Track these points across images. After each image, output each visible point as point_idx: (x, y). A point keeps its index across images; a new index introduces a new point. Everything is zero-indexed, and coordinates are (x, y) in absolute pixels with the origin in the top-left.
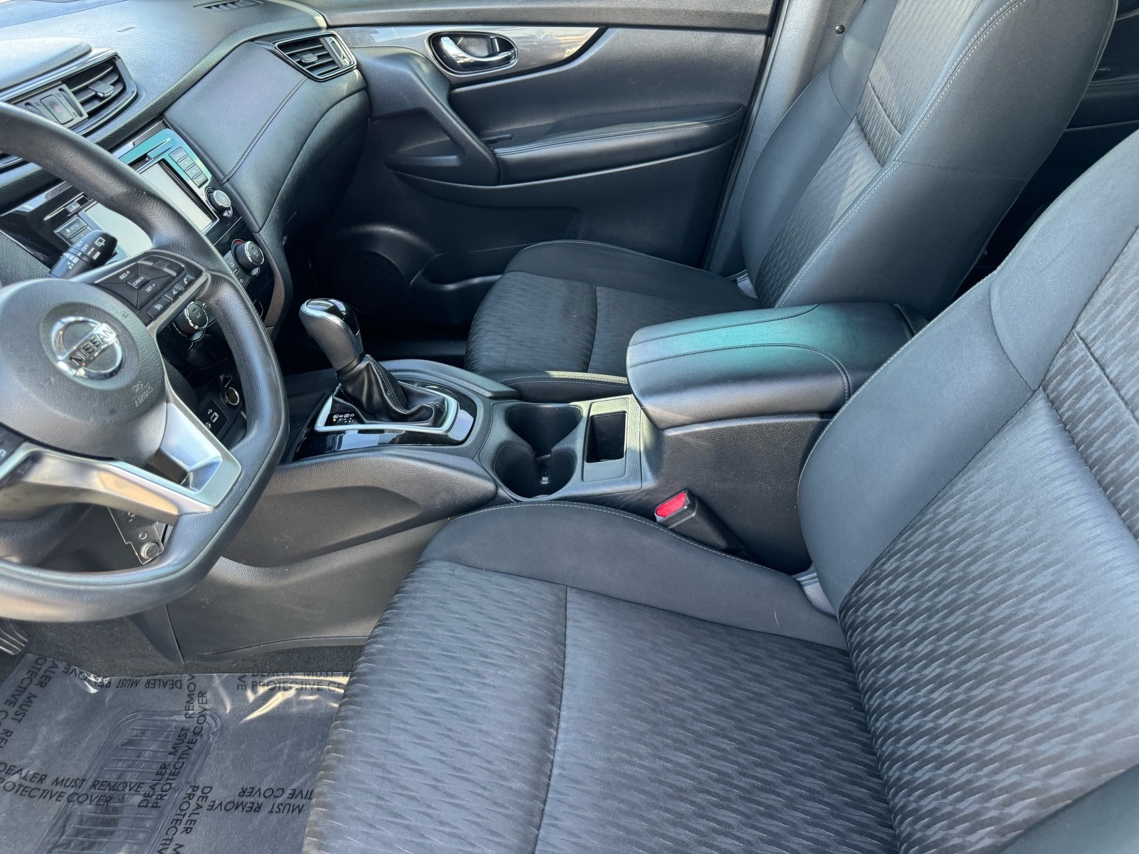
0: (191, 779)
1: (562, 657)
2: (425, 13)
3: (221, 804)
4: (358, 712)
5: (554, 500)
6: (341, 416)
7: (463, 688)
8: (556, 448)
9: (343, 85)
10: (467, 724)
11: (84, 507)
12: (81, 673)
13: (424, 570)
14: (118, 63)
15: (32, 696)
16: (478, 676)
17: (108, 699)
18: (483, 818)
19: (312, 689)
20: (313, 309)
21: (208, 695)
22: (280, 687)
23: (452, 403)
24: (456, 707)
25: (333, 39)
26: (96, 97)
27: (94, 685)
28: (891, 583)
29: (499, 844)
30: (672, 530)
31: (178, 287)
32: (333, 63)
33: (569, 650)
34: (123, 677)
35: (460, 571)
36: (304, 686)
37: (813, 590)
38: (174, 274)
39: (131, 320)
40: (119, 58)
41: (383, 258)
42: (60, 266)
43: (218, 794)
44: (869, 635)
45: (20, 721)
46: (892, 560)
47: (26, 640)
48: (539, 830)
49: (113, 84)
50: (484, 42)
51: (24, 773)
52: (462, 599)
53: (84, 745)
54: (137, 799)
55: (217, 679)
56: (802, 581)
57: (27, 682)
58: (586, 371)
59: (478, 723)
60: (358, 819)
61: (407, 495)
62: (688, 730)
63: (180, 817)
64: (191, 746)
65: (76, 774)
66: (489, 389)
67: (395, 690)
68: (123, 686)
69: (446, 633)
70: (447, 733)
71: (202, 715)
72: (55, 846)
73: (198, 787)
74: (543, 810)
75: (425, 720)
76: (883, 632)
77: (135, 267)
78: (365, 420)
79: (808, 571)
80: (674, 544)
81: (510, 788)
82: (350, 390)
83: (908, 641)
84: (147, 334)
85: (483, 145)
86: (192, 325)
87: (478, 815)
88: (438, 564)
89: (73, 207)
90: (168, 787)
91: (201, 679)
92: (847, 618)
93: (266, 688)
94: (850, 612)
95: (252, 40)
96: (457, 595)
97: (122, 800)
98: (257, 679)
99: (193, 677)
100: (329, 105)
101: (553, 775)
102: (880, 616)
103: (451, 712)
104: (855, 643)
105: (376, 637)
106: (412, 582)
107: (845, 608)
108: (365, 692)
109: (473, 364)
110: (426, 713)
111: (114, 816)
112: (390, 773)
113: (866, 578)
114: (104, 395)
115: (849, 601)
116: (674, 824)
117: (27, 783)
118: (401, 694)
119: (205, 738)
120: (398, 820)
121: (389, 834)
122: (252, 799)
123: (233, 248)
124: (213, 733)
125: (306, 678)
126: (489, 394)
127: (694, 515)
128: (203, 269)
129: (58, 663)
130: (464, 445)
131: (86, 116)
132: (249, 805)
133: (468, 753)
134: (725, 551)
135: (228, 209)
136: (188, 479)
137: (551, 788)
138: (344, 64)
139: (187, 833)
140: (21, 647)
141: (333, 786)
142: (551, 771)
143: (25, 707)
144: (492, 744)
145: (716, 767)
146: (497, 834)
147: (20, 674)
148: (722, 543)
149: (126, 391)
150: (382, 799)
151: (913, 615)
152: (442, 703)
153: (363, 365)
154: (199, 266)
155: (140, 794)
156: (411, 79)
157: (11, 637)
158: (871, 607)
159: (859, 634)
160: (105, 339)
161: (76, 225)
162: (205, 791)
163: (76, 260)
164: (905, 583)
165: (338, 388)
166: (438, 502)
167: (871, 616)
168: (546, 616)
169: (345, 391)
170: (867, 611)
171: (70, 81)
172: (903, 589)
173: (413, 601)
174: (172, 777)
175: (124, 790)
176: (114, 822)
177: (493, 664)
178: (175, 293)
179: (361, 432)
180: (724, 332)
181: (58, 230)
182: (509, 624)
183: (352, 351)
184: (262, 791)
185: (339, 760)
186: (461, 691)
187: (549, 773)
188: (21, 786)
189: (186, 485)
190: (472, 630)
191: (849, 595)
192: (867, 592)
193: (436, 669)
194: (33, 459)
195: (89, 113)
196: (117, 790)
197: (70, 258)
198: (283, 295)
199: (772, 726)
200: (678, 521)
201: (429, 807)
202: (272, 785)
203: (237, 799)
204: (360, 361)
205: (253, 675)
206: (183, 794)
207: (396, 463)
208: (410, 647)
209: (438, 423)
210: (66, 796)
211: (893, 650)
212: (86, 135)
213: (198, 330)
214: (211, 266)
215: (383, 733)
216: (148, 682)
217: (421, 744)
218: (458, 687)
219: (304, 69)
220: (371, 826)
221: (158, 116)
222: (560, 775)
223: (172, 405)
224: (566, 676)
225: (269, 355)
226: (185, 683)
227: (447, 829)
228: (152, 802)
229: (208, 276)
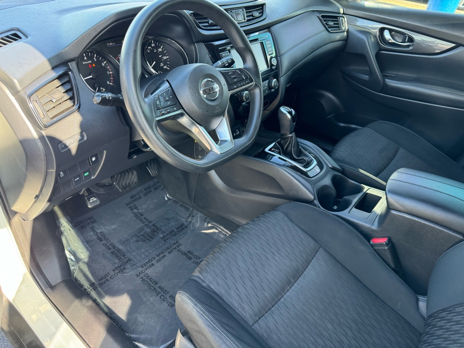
0: (178, 239)
1: (305, 267)
2: (383, 18)
3: (182, 251)
4: (231, 242)
5: (334, 214)
6: (275, 150)
7: (266, 255)
8: (345, 197)
9: (338, 36)
10: (261, 266)
11: (189, 137)
12: (166, 192)
13: (274, 212)
14: (264, 6)
15: (151, 191)
16: (273, 254)
17: (169, 203)
18: (250, 296)
19: (224, 233)
20: (284, 110)
21: (194, 218)
22: (215, 227)
23: (315, 163)
24: (261, 259)
25: (343, 18)
26: (252, 15)
27: (167, 197)
28: (455, 316)
29: (251, 308)
30: (374, 250)
31: (244, 83)
32: (338, 27)
33: (310, 267)
34: (175, 199)
35: (286, 219)
36: (222, 231)
37: (422, 305)
38: (245, 78)
39: (225, 87)
40: (265, 5)
41: (322, 105)
42: (216, 64)
43: (182, 248)
44: (433, 331)
45: (145, 196)
46: (461, 308)
47: (157, 174)
48: (266, 313)
49: (259, 13)
50: (402, 36)
51: (139, 211)
52: (282, 228)
53: (156, 212)
54: (161, 236)
55: (199, 214)
56: (420, 299)
57: (152, 186)
58: (376, 176)
59: (265, 268)
60: (214, 271)
61: (282, 186)
62: (338, 319)
63: (169, 248)
64: (183, 230)
65: (150, 219)
66: (332, 164)
67: (245, 242)
68: (174, 202)
69: (270, 235)
70: (254, 264)
71: (190, 223)
72: (136, 235)
73: (178, 243)
74: (271, 308)
75: (249, 256)
76: (440, 332)
77: (235, 72)
78: (282, 154)
79: (425, 296)
80: (372, 255)
81: (264, 294)
82: (282, 142)
83: (448, 341)
84: (228, 93)
85: (381, 75)
86: (244, 99)
87: (249, 295)
88: (280, 213)
89: (228, 48)
90: (171, 237)
91: (195, 212)
92: (429, 320)
93: (211, 225)
94: (431, 319)
95: (313, 11)
96: (281, 226)
97: (158, 233)
98: (210, 221)
99: (193, 210)
100: (329, 42)
101: (280, 300)
102: (442, 326)
103: (258, 259)
104: (426, 331)
105: (248, 223)
106: (268, 214)
107: (430, 316)
108: (236, 237)
109: (332, 154)
110: (251, 255)
111: (153, 237)
112: (230, 264)
113: (445, 309)
114: (208, 105)
115: (433, 315)
116: (313, 344)
117: (138, 214)
118: (247, 245)
119: (187, 230)
120: (225, 280)
121: (220, 282)
122: (190, 255)
123: (269, 79)
124: (190, 230)
125: (224, 229)
126: (330, 166)
127: (386, 248)
128: (254, 80)
129: (162, 186)
130: (311, 179)
131: (246, 20)
132: (189, 256)
133: (257, 275)
134: (393, 269)
135: (275, 66)
136: (218, 142)
137: (277, 304)
138: (342, 29)
139: (169, 253)
140: (155, 175)
141: (212, 258)
142: (281, 299)
143: (148, 193)
144: (266, 277)
145: (340, 337)
146: (252, 304)
147: (151, 183)
148: (393, 265)
149: (214, 107)
150: (224, 270)
151: (456, 332)
152: (257, 255)
153: (290, 135)
154: (253, 79)
155: (163, 235)
156: (365, 42)
157: (154, 171)
158: (441, 321)
159: (429, 329)
160: (215, 89)
161: (226, 54)
162: (180, 245)
163: (221, 64)
164: (461, 319)
165: (279, 140)
166: (292, 193)
167: (438, 324)
168: (308, 251)
169: (280, 142)
170: (438, 321)
171: (247, 8)
172: (458, 321)
173: (266, 220)
174: (173, 235)
175: (160, 231)
176: (153, 238)
177: (280, 254)
178: (242, 84)
179: (280, 158)
180: (439, 184)
181: (221, 54)
182: (293, 245)
183: (289, 129)
184: (194, 255)
185: (218, 252)
186: (265, 255)
187: (279, 299)
188: (136, 214)
189: (217, 143)
190: (280, 240)
191: (435, 313)
192: (442, 315)
193: (261, 244)
194: (182, 115)
195: (247, 20)
196: (158, 230)
197: (219, 63)
198: (278, 102)
199: (372, 339)
200: (378, 247)
201: (236, 282)
202: (198, 255)
203: (186, 253)
204: (290, 134)
205: (209, 219)
206: (173, 242)
207: (284, 173)
208: (257, 232)
209: (306, 166)
210: (145, 224)
211: (440, 341)
212: (241, 27)
213: (245, 101)
214: (257, 80)
215: (235, 252)
216: (181, 205)
217: (244, 262)
218: (265, 253)
219: (327, 26)
220: (216, 276)
221: (268, 27)
222: (283, 302)
223: (224, 118)
224: (303, 274)
225: (260, 116)
226: (190, 210)
227: (237, 292)
228: (165, 239)
229: (254, 83)
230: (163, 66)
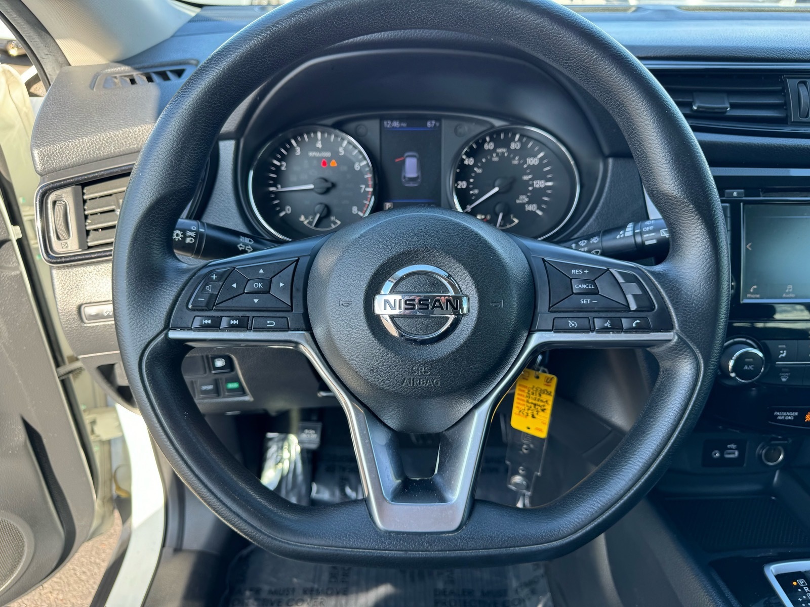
38: (633, 307)
77: (600, 271)
154: (676, 319)
163: (628, 234)
197: (627, 229)
229: (674, 337)
230: (523, 205)
